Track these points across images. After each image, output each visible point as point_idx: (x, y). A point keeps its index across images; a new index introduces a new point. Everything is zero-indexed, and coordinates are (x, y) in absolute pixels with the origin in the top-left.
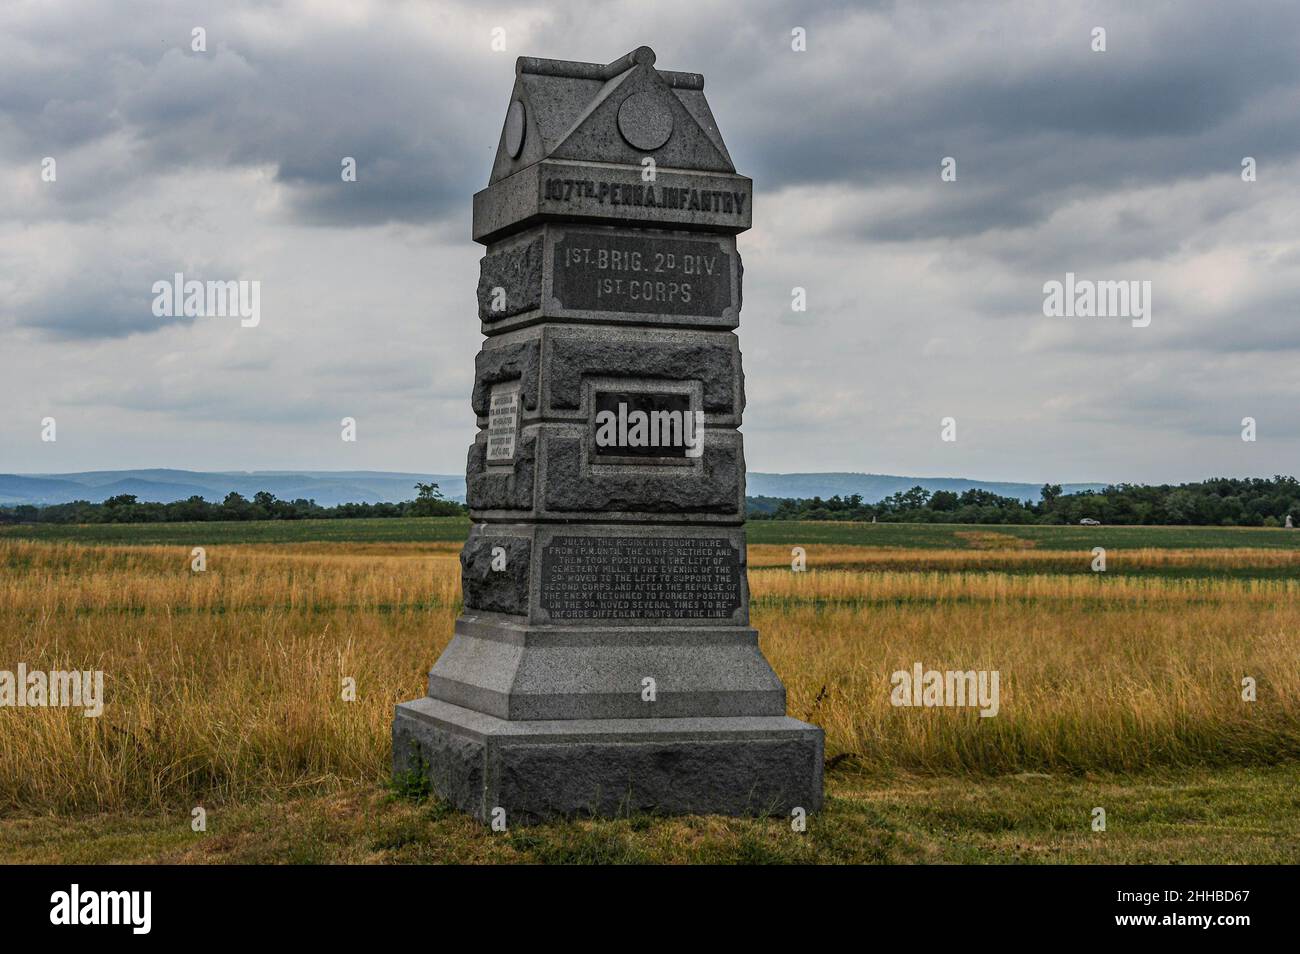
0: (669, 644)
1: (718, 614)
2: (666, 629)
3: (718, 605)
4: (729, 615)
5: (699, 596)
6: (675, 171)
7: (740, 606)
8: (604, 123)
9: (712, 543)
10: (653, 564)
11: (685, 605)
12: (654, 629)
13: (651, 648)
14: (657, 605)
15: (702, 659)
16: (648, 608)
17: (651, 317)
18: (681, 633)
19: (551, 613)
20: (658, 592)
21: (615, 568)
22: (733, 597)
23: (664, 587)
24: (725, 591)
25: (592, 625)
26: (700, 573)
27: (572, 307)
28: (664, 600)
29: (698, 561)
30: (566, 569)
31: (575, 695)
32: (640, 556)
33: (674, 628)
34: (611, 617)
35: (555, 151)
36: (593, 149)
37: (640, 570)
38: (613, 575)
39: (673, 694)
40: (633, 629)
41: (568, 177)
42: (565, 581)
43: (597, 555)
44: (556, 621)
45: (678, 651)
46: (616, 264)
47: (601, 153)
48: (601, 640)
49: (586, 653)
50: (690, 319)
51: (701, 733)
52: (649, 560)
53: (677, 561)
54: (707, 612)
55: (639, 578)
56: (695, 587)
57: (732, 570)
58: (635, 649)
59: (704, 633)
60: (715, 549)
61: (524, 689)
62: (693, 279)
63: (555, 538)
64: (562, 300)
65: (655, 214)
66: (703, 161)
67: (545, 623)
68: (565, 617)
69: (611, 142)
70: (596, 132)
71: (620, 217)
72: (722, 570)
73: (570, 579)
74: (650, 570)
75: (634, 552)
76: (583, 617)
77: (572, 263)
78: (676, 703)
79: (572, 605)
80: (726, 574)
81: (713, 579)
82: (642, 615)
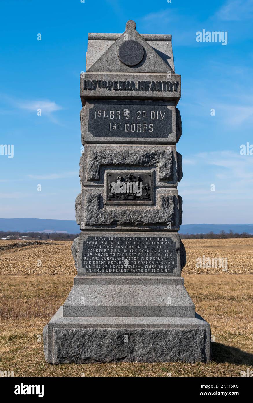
0: (141, 284)
1: (166, 271)
2: (140, 277)
3: (166, 267)
4: (171, 271)
5: (157, 262)
6: (145, 74)
7: (176, 267)
8: (112, 55)
9: (163, 239)
10: (135, 248)
11: (150, 267)
12: (134, 277)
13: (132, 286)
14: (136, 267)
15: (156, 291)
16: (132, 268)
17: (134, 139)
18: (147, 279)
19: (87, 270)
20: (137, 261)
21: (117, 251)
22: (173, 263)
23: (140, 259)
24: (169, 260)
25: (106, 275)
26: (157, 252)
27: (97, 136)
28: (140, 264)
29: (156, 247)
30: (94, 251)
31: (93, 306)
32: (129, 245)
33: (143, 277)
34: (115, 272)
35: (89, 69)
36: (106, 66)
37: (129, 251)
38: (116, 254)
39: (140, 307)
40: (124, 277)
41: (94, 79)
42: (93, 256)
43: (108, 245)
44: (89, 273)
45: (144, 287)
46: (118, 117)
47: (111, 68)
48: (110, 282)
49: (101, 288)
50: (153, 139)
51: (149, 325)
52: (133, 247)
53: (146, 247)
54: (160, 270)
55: (128, 254)
56: (155, 259)
57: (172, 251)
58: (125, 286)
59: (158, 279)
60: (164, 242)
61: (70, 303)
62: (154, 122)
63: (89, 237)
64: (93, 133)
65: (134, 93)
66: (159, 69)
67: (84, 274)
68: (93, 272)
69: (115, 63)
70: (108, 59)
71: (118, 95)
72: (168, 251)
73: (96, 255)
74: (133, 251)
75: (126, 243)
76: (102, 272)
77: (97, 117)
78: (141, 311)
79: (97, 266)
80: (170, 253)
81: (164, 255)
82: (129, 271)
